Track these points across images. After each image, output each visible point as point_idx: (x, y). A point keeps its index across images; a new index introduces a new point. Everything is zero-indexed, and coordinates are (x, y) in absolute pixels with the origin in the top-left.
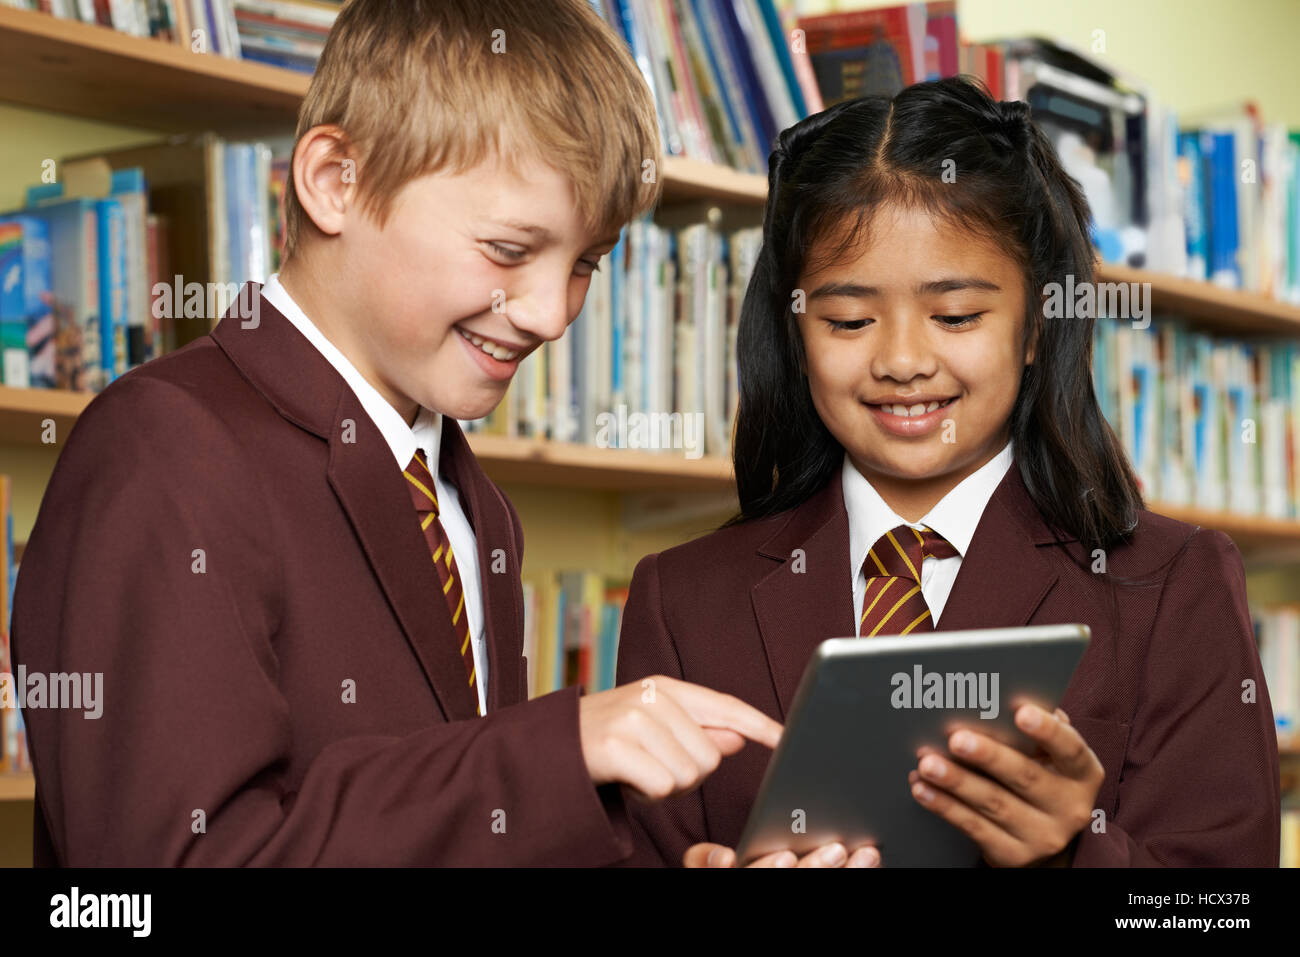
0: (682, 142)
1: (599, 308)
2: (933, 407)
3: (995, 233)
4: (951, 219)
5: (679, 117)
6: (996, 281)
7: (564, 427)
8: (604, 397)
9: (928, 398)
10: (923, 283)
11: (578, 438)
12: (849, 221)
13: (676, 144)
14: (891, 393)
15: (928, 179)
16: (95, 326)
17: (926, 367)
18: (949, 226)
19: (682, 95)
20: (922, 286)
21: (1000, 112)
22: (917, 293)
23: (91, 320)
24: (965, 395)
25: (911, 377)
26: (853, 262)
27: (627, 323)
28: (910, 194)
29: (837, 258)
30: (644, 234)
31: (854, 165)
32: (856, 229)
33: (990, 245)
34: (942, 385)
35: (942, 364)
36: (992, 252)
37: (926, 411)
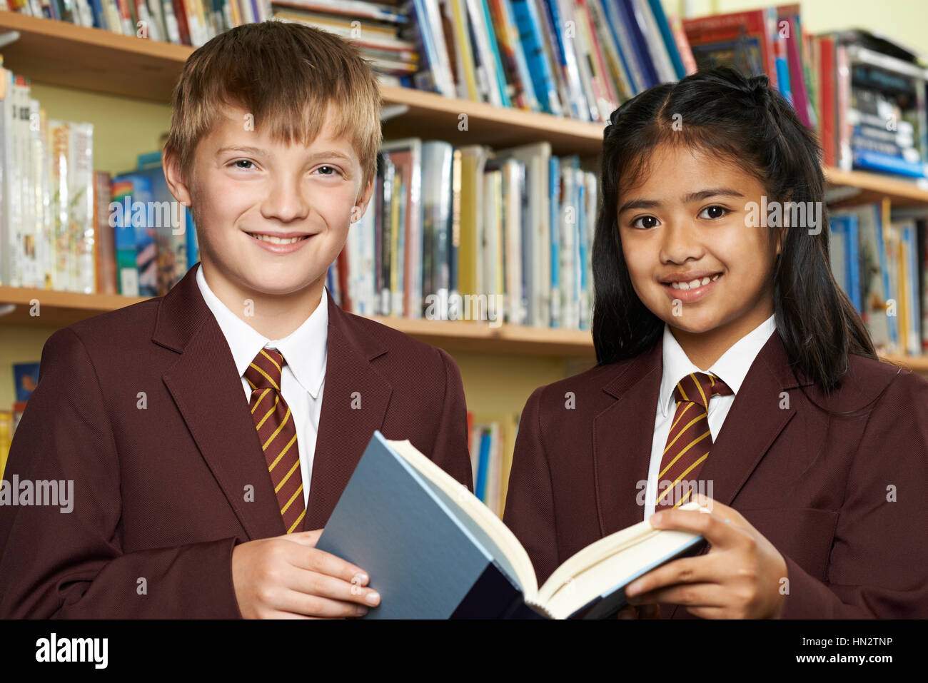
0: (599, 113)
1: (541, 230)
2: (706, 281)
3: (739, 160)
4: (706, 151)
5: (597, 95)
6: (740, 191)
7: (518, 314)
8: (546, 293)
9: (702, 274)
10: (687, 194)
11: (527, 322)
12: (637, 160)
13: (594, 112)
14: (674, 273)
15: (690, 127)
16: (184, 251)
17: (695, 252)
18: (704, 156)
19: (599, 79)
20: (687, 197)
21: (748, 86)
22: (684, 202)
23: (180, 247)
24: (727, 272)
25: (684, 260)
26: (641, 186)
27: (562, 240)
28: (676, 139)
29: (631, 184)
30: (574, 177)
31: (644, 122)
32: (640, 164)
33: (736, 168)
34: (708, 264)
35: (708, 251)
36: (738, 172)
37: (701, 284)
